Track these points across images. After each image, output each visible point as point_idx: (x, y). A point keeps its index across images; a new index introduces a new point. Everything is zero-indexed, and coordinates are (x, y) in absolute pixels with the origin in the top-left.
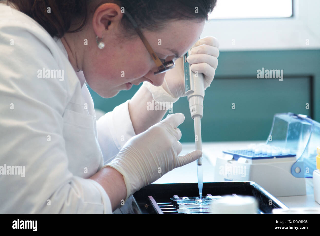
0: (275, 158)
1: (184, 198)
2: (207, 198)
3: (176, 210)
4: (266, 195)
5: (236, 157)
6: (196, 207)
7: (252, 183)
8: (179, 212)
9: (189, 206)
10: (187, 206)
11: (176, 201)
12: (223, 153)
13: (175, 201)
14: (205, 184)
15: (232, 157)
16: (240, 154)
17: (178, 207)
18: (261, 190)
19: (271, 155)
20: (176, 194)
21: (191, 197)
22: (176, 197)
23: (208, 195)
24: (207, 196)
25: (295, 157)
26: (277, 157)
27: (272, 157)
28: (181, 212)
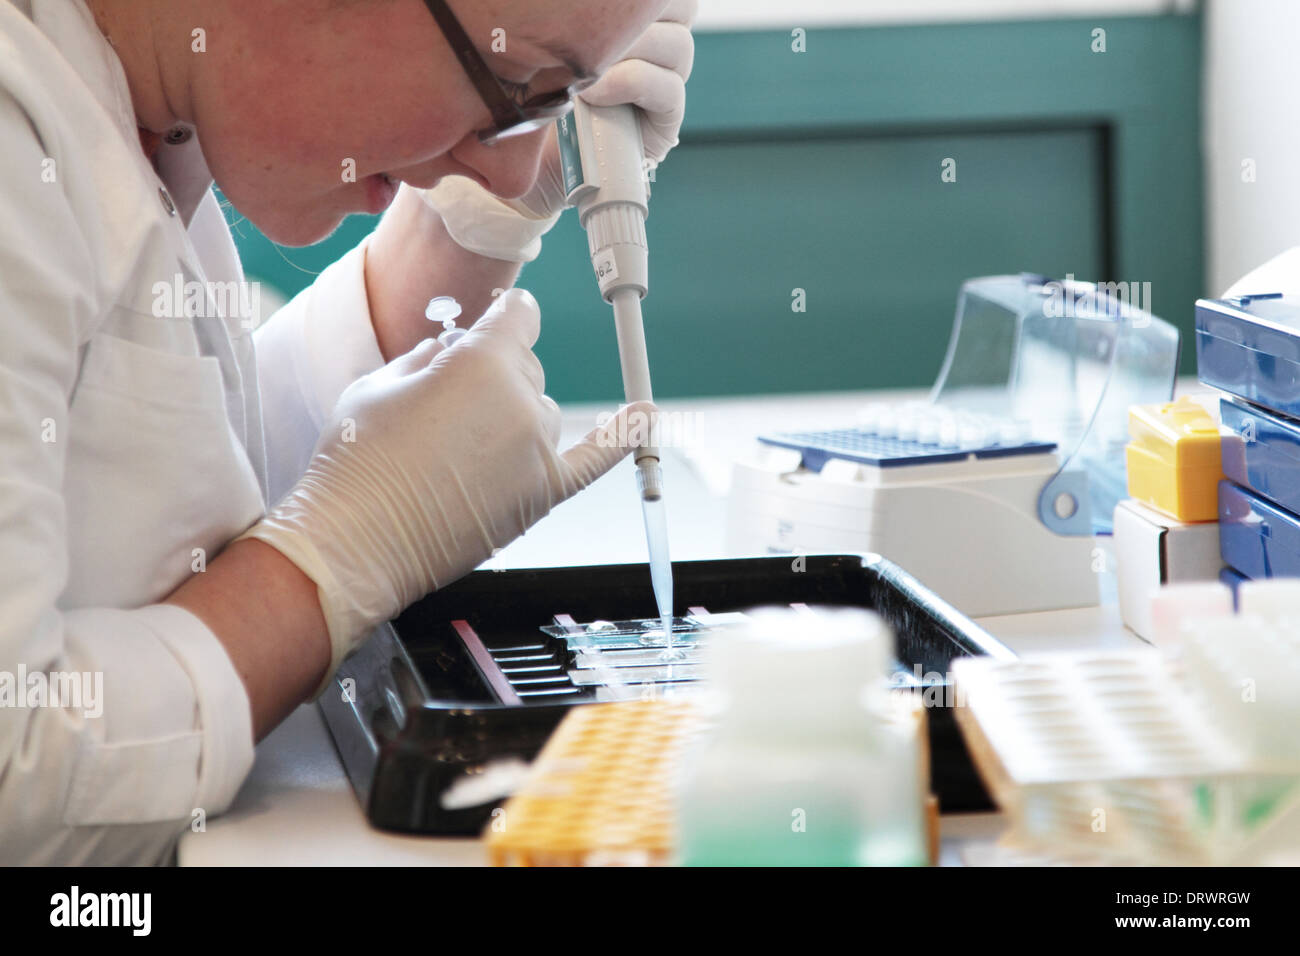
0: (972, 458)
1: (597, 626)
2: (690, 624)
3: (566, 675)
4: (925, 604)
5: (813, 460)
6: (646, 661)
7: (871, 560)
8: (576, 682)
9: (617, 657)
10: (611, 657)
11: (564, 637)
12: (760, 446)
13: (560, 637)
14: (679, 569)
15: (796, 458)
16: (829, 448)
17: (571, 662)
18: (904, 587)
19: (957, 448)
20: (563, 612)
21: (625, 622)
22: (565, 621)
23: (692, 609)
24: (690, 617)
25: (1055, 452)
26: (982, 454)
27: (961, 457)
28: (586, 680)
